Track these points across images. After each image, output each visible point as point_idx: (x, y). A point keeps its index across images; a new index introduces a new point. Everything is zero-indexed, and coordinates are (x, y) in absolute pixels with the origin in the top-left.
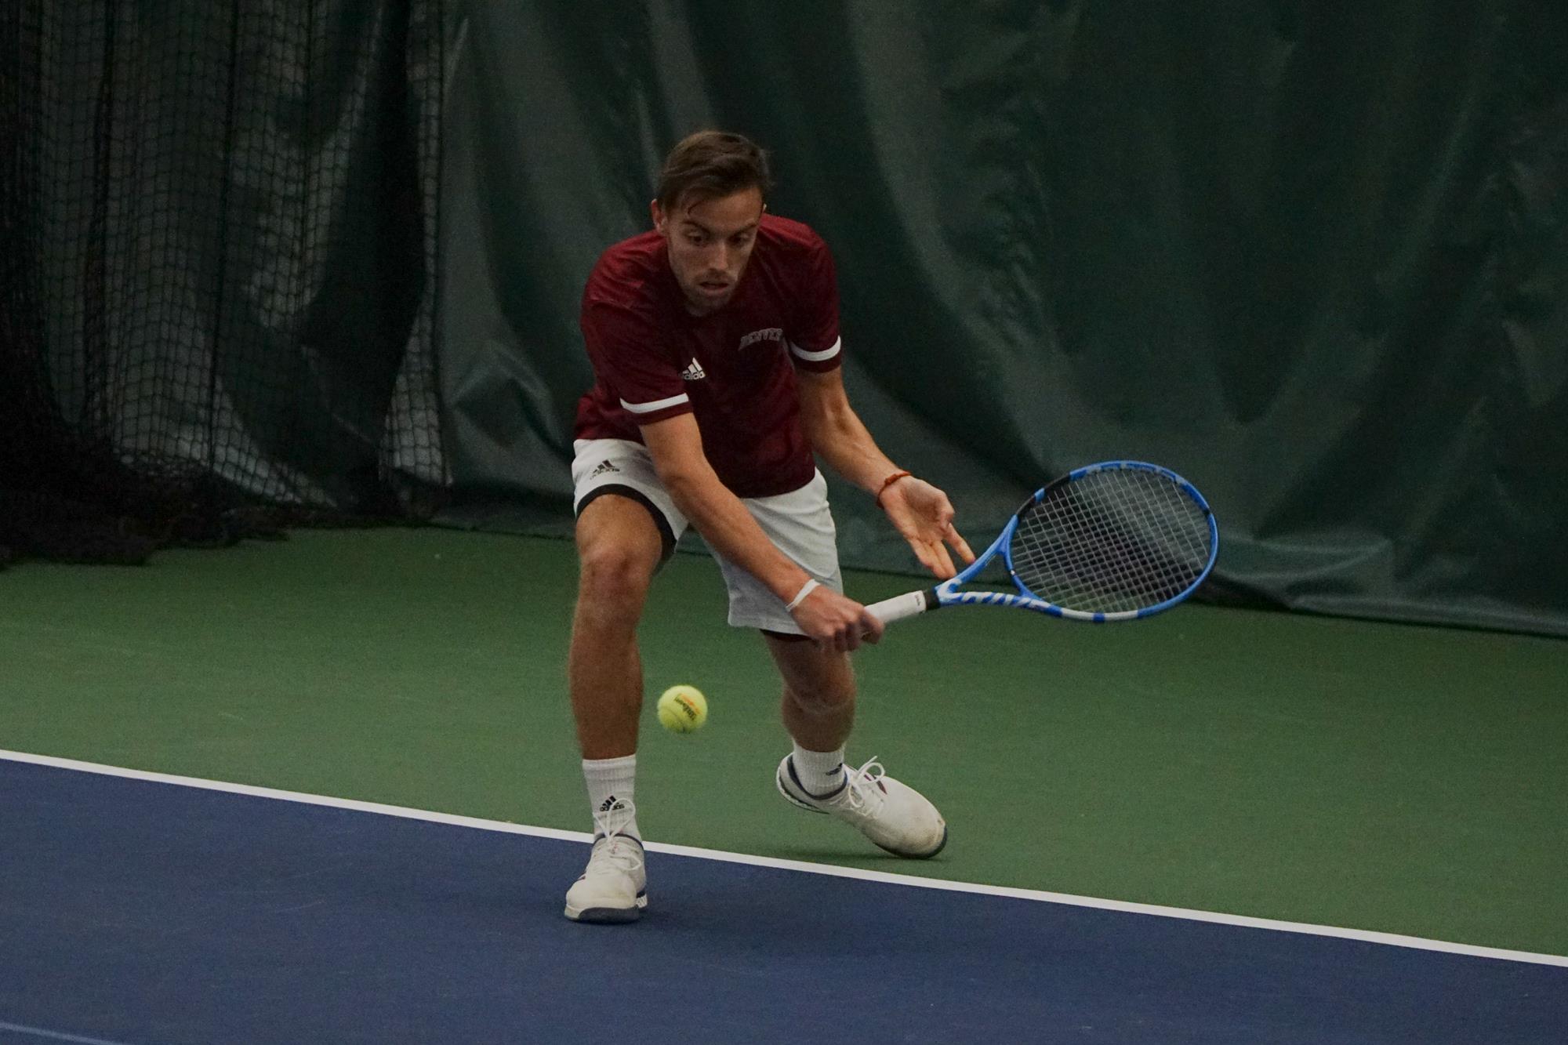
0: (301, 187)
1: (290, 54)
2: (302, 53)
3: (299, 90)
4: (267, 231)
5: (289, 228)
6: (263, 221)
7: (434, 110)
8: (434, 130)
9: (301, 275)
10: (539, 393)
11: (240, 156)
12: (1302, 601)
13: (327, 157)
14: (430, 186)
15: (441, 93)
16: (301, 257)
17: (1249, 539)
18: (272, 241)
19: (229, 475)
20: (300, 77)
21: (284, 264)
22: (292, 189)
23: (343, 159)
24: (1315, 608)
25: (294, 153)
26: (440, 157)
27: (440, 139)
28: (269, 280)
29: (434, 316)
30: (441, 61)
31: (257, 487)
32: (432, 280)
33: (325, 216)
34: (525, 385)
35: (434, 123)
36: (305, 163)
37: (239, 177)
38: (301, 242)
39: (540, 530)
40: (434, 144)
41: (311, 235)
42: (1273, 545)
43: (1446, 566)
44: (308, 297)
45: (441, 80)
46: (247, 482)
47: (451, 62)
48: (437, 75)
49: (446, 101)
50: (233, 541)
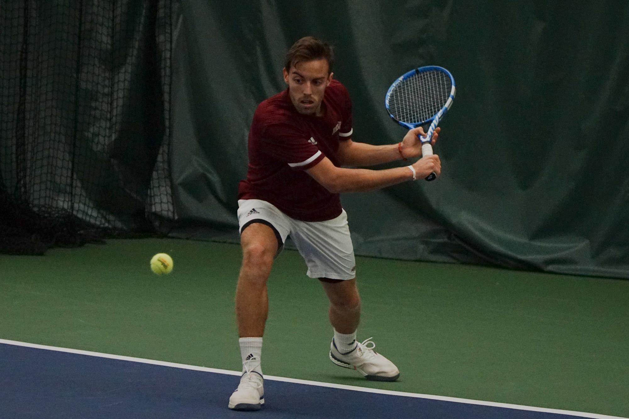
0: (110, 89)
1: (105, 31)
2: (110, 30)
3: (109, 47)
4: (96, 108)
5: (105, 107)
6: (93, 104)
7: (168, 55)
8: (168, 64)
9: (110, 128)
10: (215, 178)
11: (83, 76)
12: (550, 268)
13: (122, 76)
14: (166, 88)
15: (171, 49)
16: (110, 120)
17: (524, 240)
18: (98, 113)
19: (80, 216)
20: (109, 41)
21: (103, 124)
22: (106, 90)
23: (128, 77)
24: (555, 270)
25: (107, 74)
26: (171, 76)
27: (171, 67)
28: (96, 129)
29: (169, 145)
30: (171, 34)
31: (92, 221)
32: (168, 130)
33: (121, 102)
34: (209, 175)
35: (168, 61)
36: (112, 79)
37: (83, 85)
38: (110, 113)
39: (216, 239)
40: (168, 70)
41: (115, 111)
42: (537, 243)
43: (614, 252)
44: (113, 137)
45: (171, 42)
46: (88, 219)
47: (175, 34)
48: (169, 40)
49: (173, 50)
50: (82, 245)
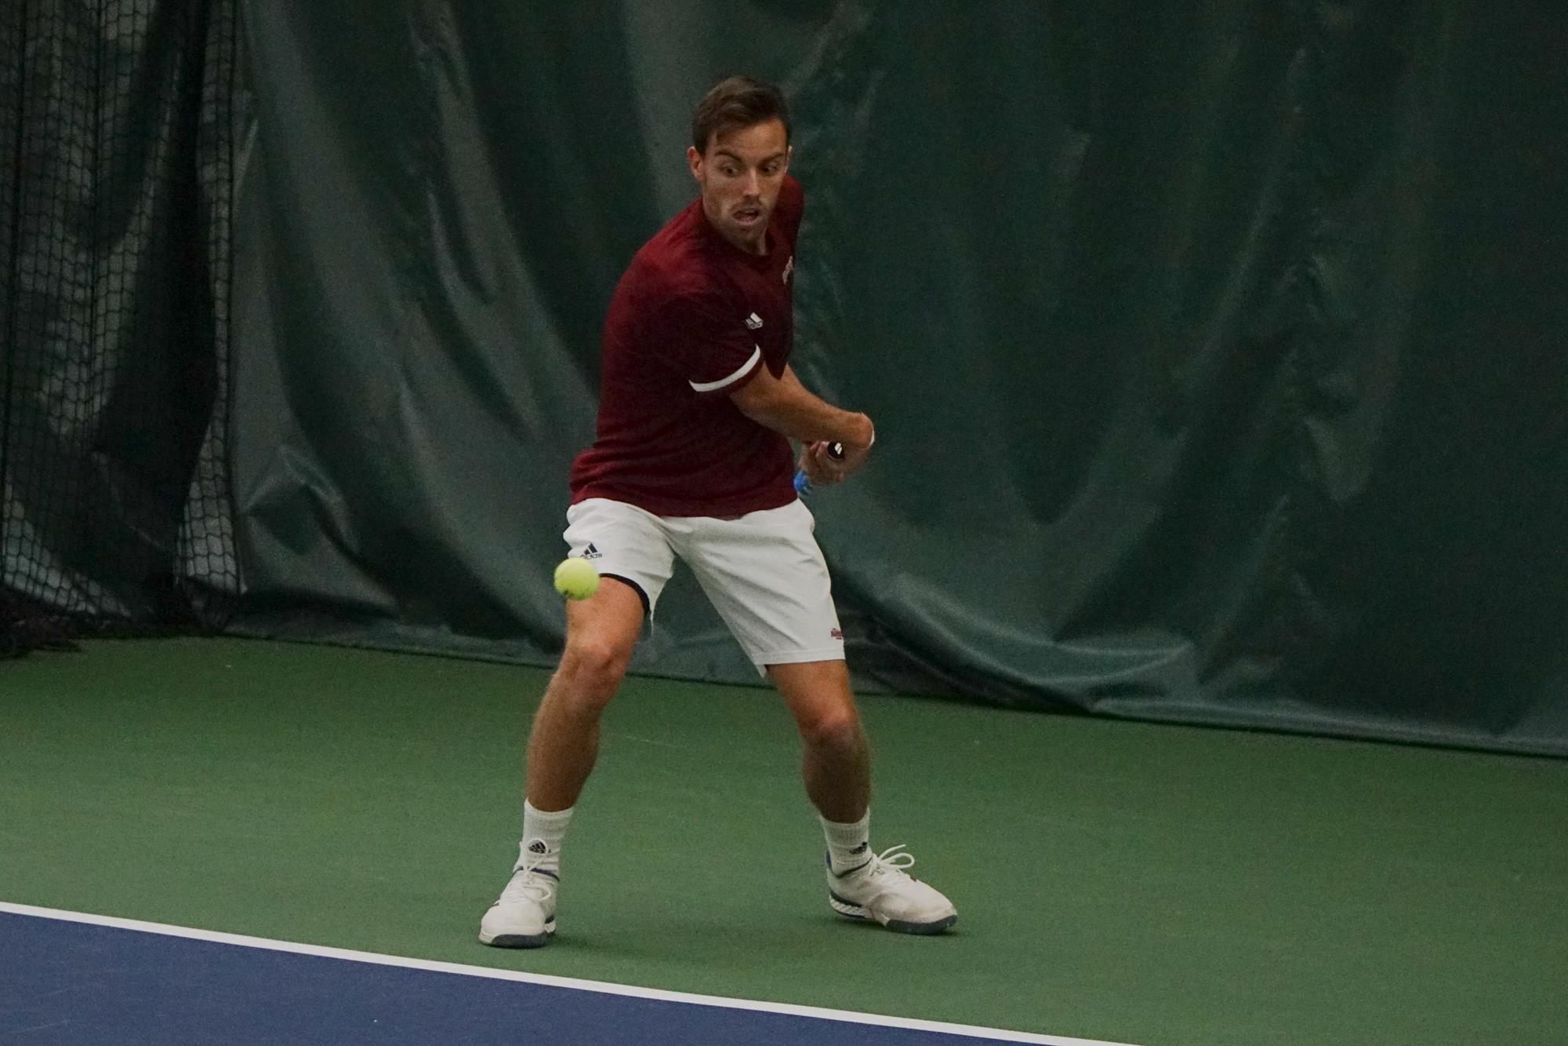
0: (89, 291)
1: (76, 156)
2: (89, 156)
3: (85, 192)
4: (56, 337)
5: (78, 334)
6: (51, 326)
7: (224, 212)
8: (225, 234)
9: (91, 380)
10: (333, 499)
11: (27, 262)
12: (1105, 705)
13: (116, 262)
14: (220, 289)
15: (231, 197)
16: (89, 363)
17: (1043, 642)
18: (61, 347)
19: (20, 584)
20: (87, 177)
21: (73, 372)
22: (80, 294)
23: (132, 263)
24: (1112, 711)
25: (83, 257)
26: (230, 259)
27: (230, 241)
28: (57, 386)
29: (226, 421)
30: (231, 163)
31: (49, 596)
32: (223, 385)
33: (115, 321)
34: (320, 492)
35: (225, 224)
36: (93, 267)
37: (27, 281)
38: (90, 346)
39: (333, 638)
40: (224, 247)
41: (100, 342)
42: (1072, 648)
43: (1249, 669)
44: (98, 403)
45: (231, 180)
46: (38, 591)
47: (242, 162)
48: (227, 176)
49: (237, 202)
50: (22, 652)
